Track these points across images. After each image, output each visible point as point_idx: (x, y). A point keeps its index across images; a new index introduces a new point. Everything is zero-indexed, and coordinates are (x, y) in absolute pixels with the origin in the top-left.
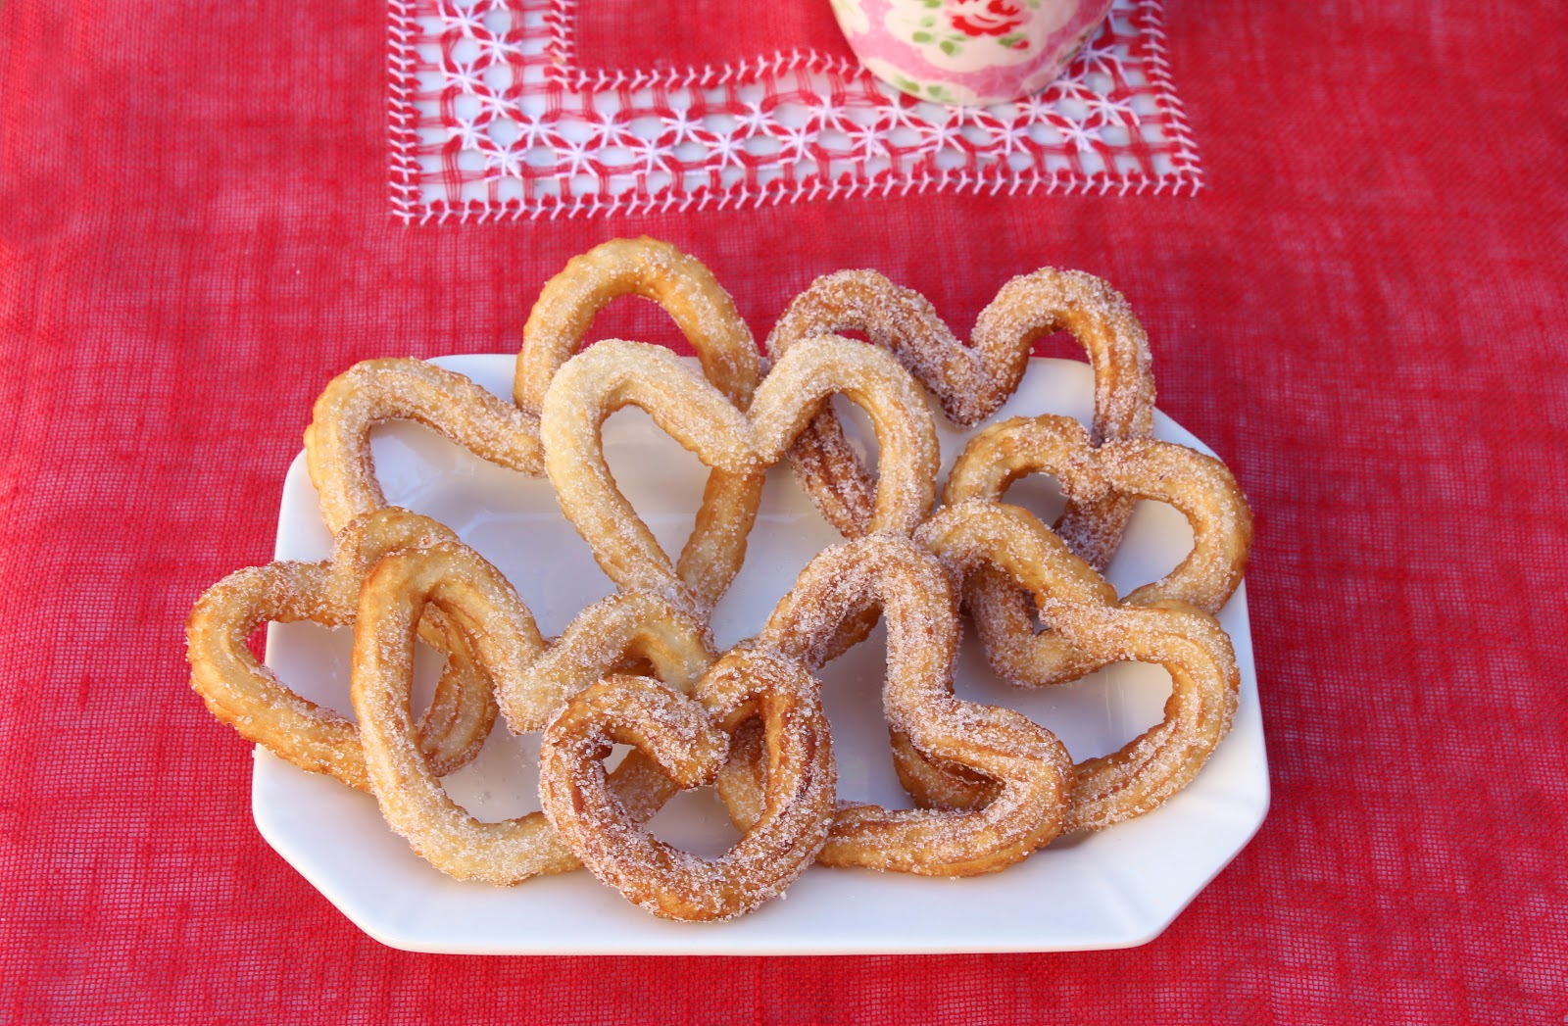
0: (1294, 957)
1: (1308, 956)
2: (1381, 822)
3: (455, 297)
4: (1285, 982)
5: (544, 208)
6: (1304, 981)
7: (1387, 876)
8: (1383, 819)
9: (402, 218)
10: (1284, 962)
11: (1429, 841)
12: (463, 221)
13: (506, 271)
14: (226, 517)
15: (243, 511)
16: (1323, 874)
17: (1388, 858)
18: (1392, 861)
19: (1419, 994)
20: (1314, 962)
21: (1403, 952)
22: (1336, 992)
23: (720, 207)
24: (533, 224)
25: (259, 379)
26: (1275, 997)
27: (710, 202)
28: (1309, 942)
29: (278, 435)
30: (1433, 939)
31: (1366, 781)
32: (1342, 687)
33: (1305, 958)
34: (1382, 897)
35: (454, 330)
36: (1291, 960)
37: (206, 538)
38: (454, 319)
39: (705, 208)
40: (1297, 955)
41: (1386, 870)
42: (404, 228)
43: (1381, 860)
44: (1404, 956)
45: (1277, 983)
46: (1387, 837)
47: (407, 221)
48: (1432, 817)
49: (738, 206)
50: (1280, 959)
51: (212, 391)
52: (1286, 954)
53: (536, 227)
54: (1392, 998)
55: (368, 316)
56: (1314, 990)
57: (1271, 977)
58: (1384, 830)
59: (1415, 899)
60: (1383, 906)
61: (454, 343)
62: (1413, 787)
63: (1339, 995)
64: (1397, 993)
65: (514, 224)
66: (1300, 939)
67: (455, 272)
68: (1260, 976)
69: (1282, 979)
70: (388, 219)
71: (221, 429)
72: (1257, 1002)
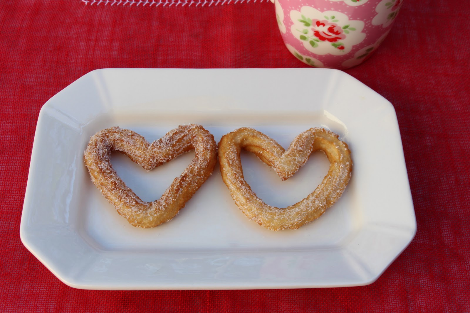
0: (413, 271)
1: (419, 270)
2: (445, 223)
3: (98, 29)
4: (410, 280)
5: (135, 2)
6: (418, 280)
7: (448, 242)
8: (446, 222)
9: (85, 3)
10: (410, 272)
11: (464, 230)
12: (106, 4)
13: (117, 21)
14: (14, 98)
15: (20, 96)
16: (424, 241)
17: (448, 236)
18: (450, 237)
19: (462, 286)
20: (421, 273)
21: (455, 270)
22: (430, 284)
23: (196, 6)
24: (130, 7)
25: (25, 53)
26: (407, 285)
27: (193, 4)
28: (419, 265)
29: (32, 71)
30: (466, 266)
31: (439, 207)
32: (428, 174)
33: (418, 271)
34: (446, 250)
35: (96, 39)
36: (413, 272)
37: (7, 105)
38: (97, 36)
39: (191, 6)
40: (414, 270)
41: (448, 240)
42: (85, 6)
43: (445, 236)
44: (455, 272)
45: (407, 280)
46: (448, 228)
47: (86, 4)
48: (464, 221)
49: (203, 5)
50: (408, 271)
51: (8, 56)
52: (410, 269)
53: (131, 8)
54: (451, 287)
55: (66, 33)
56: (421, 283)
57: (405, 278)
58: (447, 225)
59: (459, 251)
60: (447, 253)
61: (95, 43)
62: (457, 210)
63: (431, 285)
64: (453, 286)
65: (124, 7)
66: (416, 264)
67: (100, 21)
68: (401, 277)
69: (409, 279)
70: (80, 3)
71: (11, 69)
72: (399, 287)
